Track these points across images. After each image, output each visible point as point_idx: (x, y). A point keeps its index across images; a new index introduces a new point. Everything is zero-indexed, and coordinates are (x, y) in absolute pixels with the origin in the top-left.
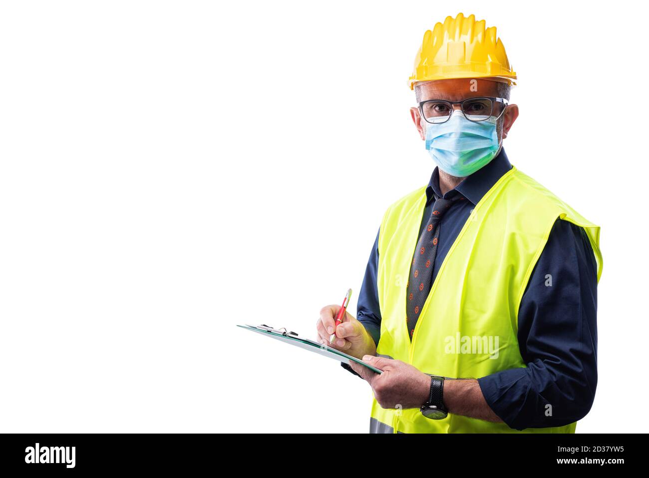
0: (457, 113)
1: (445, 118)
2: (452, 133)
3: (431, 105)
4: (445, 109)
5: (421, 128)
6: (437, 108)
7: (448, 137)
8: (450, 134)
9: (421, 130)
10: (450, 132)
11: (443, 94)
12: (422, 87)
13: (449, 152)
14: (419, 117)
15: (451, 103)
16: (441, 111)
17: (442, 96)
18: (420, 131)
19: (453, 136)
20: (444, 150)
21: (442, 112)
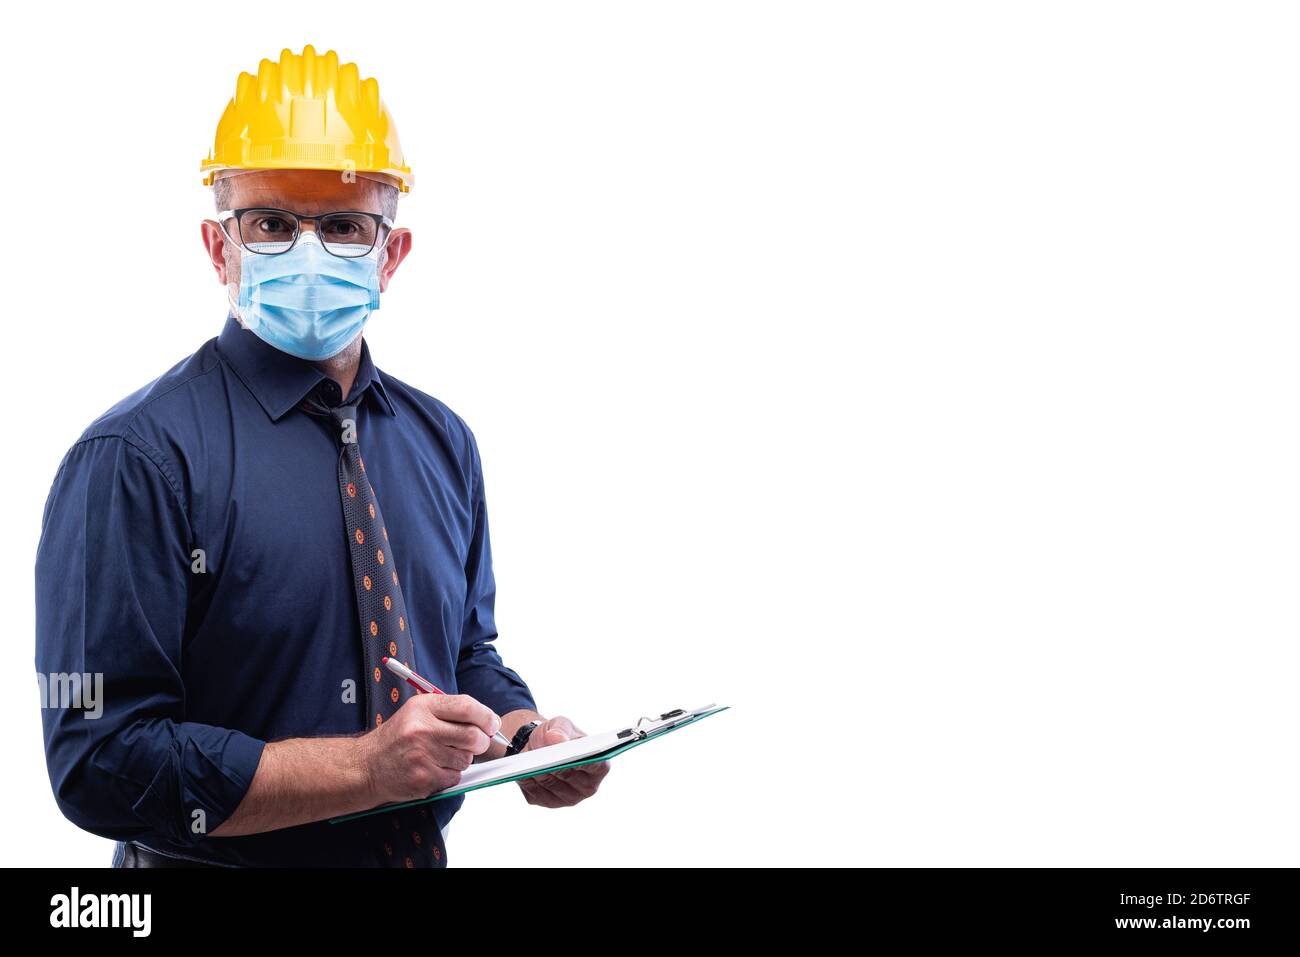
0: (308, 237)
1: (286, 245)
2: (299, 275)
3: (253, 219)
4: (281, 228)
5: (223, 261)
6: (265, 226)
7: (288, 284)
8: (295, 278)
9: (220, 266)
10: (294, 272)
11: (281, 198)
12: (234, 182)
13: (292, 311)
14: (219, 240)
15: (300, 218)
16: (273, 231)
17: (278, 202)
18: (218, 268)
19: (300, 280)
20: (280, 308)
21: (275, 234)
